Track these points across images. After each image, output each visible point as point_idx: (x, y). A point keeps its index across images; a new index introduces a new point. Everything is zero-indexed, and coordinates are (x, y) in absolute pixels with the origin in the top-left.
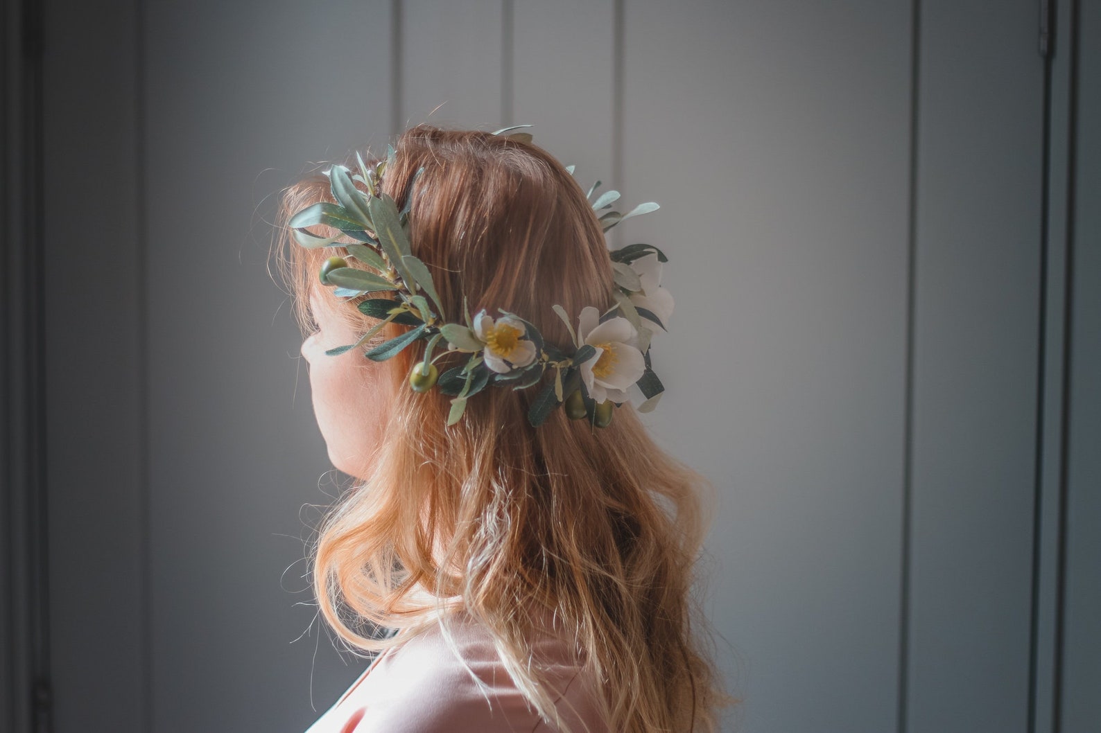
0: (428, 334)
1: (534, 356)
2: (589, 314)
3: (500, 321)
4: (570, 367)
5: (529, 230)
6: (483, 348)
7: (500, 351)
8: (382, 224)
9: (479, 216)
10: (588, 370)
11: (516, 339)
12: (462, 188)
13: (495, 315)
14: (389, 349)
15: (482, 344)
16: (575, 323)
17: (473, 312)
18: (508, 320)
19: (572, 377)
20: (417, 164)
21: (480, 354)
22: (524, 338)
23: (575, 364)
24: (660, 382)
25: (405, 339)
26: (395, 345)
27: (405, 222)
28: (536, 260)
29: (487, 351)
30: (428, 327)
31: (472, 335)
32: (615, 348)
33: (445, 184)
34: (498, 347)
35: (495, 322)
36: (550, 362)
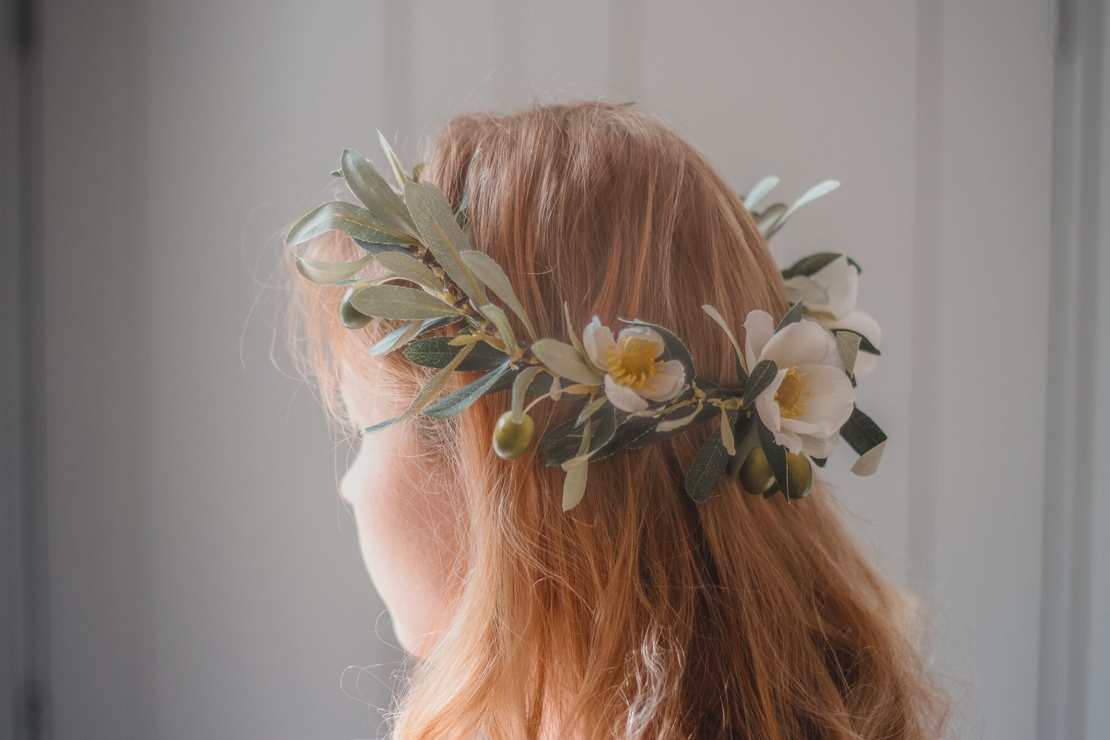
0: (516, 372)
1: (682, 380)
2: (758, 321)
3: (623, 334)
4: (741, 410)
5: (650, 204)
6: (603, 379)
7: (630, 379)
8: (426, 218)
9: (571, 187)
10: (768, 405)
11: (652, 360)
12: (540, 154)
13: (616, 328)
14: (459, 401)
15: (599, 374)
16: (740, 335)
17: (581, 322)
18: (637, 334)
19: (746, 423)
20: (470, 148)
21: (600, 392)
22: (665, 357)
23: (746, 402)
24: (879, 429)
25: (483, 384)
26: (467, 395)
27: (463, 221)
28: (666, 247)
29: (608, 380)
30: (515, 363)
31: (583, 358)
32: (805, 374)
33: (513, 155)
34: (625, 375)
35: (616, 337)
36: (709, 401)
